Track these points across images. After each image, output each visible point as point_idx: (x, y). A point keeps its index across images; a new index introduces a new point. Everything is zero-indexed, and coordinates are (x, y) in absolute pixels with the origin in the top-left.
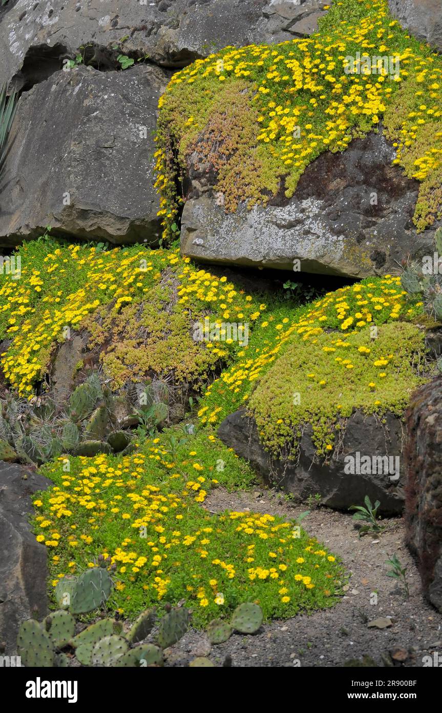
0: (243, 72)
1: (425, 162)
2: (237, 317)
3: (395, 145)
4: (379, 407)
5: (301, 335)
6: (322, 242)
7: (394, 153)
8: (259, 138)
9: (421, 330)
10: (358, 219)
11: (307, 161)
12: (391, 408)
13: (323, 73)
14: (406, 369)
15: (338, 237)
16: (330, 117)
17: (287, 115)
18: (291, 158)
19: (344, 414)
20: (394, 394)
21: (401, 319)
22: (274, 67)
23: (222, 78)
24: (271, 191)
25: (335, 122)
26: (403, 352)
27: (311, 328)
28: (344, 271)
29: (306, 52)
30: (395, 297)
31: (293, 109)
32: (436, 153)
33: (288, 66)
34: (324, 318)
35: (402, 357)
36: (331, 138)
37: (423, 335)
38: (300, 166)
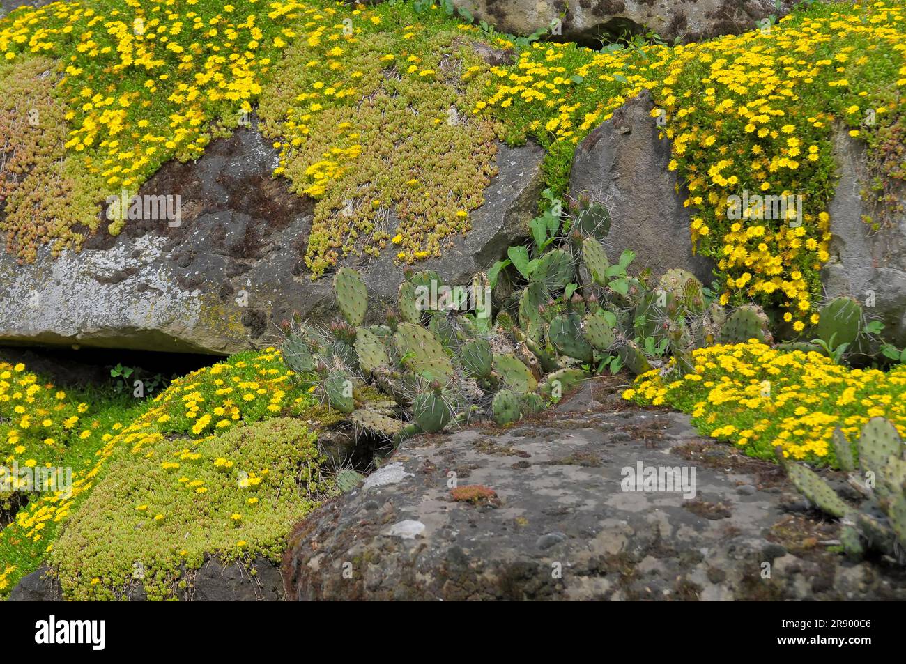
0: (41, 44)
1: (322, 169)
2: (42, 426)
3: (277, 145)
4: (243, 551)
5: (130, 446)
6: (166, 301)
7: (276, 159)
8: (68, 145)
9: (312, 428)
10: (221, 263)
11: (142, 177)
12: (264, 551)
13: (164, 39)
14: (289, 490)
15: (191, 291)
16: (176, 107)
17: (110, 107)
18: (117, 174)
19: (191, 563)
20: (268, 529)
21: (284, 412)
22: (89, 34)
23: (10, 55)
24: (87, 226)
25: (183, 114)
26: (284, 464)
27: (145, 434)
28: (204, 345)
29: (137, 8)
30: (276, 380)
31: (119, 97)
32: (340, 154)
33: (110, 31)
34: (166, 418)
35: (282, 472)
36: (178, 139)
37: (314, 435)
38: (131, 185)
